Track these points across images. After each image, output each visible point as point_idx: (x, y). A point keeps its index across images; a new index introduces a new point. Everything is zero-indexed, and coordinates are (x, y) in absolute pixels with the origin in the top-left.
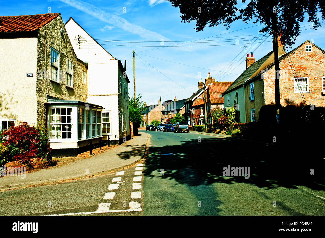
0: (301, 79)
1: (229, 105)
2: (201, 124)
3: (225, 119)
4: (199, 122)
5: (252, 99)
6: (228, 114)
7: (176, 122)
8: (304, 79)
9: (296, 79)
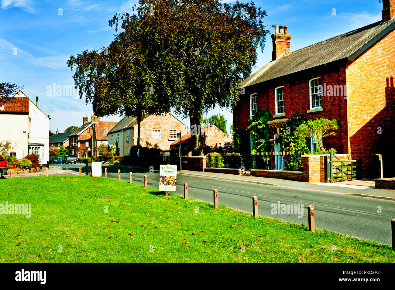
0: (157, 130)
1: (112, 142)
2: (85, 157)
3: (109, 153)
4: (84, 155)
5: (127, 140)
6: (111, 150)
7: (60, 154)
8: (158, 130)
9: (154, 130)
